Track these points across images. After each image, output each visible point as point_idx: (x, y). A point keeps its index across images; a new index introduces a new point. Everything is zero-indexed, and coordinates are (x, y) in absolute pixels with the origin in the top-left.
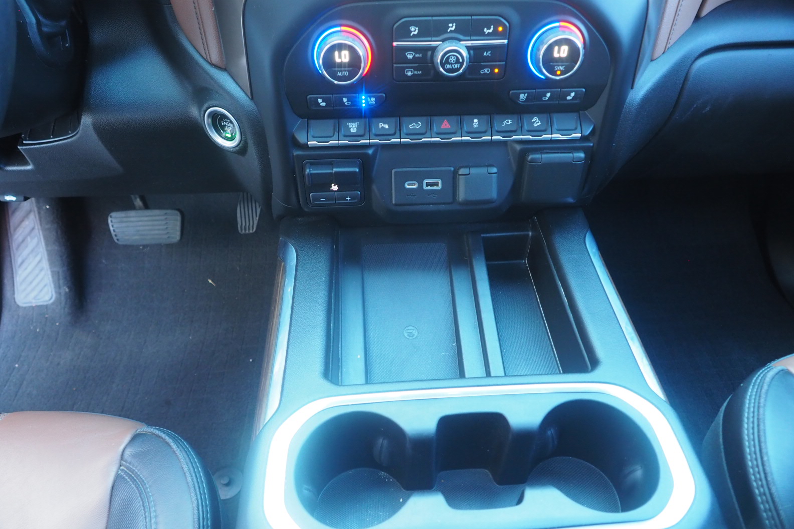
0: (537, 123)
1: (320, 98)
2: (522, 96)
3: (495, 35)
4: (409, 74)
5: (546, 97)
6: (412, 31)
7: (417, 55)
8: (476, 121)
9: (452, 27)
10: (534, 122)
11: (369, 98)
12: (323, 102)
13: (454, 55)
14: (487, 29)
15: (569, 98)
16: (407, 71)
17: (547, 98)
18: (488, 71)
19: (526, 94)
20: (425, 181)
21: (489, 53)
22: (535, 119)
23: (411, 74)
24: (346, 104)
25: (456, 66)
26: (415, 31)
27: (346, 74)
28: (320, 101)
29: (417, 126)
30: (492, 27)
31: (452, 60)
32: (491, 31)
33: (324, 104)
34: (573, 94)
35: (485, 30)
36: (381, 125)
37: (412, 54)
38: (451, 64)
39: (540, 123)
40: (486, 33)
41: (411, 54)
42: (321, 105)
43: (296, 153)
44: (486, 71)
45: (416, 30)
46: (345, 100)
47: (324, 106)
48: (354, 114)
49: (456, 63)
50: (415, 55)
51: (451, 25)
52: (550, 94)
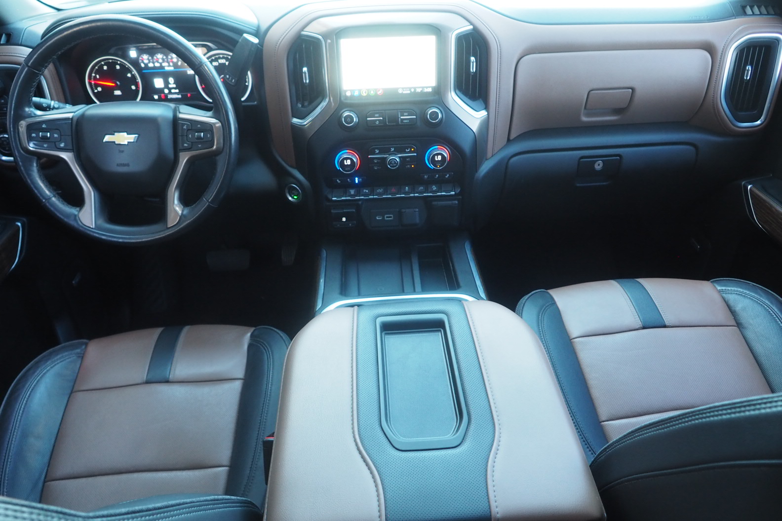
2: (425, 176)
3: (411, 152)
4: (376, 168)
6: (376, 152)
7: (379, 161)
8: (407, 188)
9: (393, 149)
10: (433, 188)
11: (359, 179)
13: (393, 160)
15: (446, 177)
17: (437, 178)
19: (427, 176)
20: (386, 216)
21: (409, 159)
22: (434, 186)
24: (349, 182)
27: (349, 169)
28: (338, 180)
29: (381, 191)
30: (409, 149)
31: (393, 162)
33: (339, 182)
34: (448, 175)
36: (365, 191)
38: (393, 164)
39: (435, 188)
40: (407, 151)
41: (376, 160)
43: (328, 204)
44: (408, 166)
45: (378, 151)
46: (349, 180)
48: (353, 185)
49: (395, 164)
52: (437, 176)
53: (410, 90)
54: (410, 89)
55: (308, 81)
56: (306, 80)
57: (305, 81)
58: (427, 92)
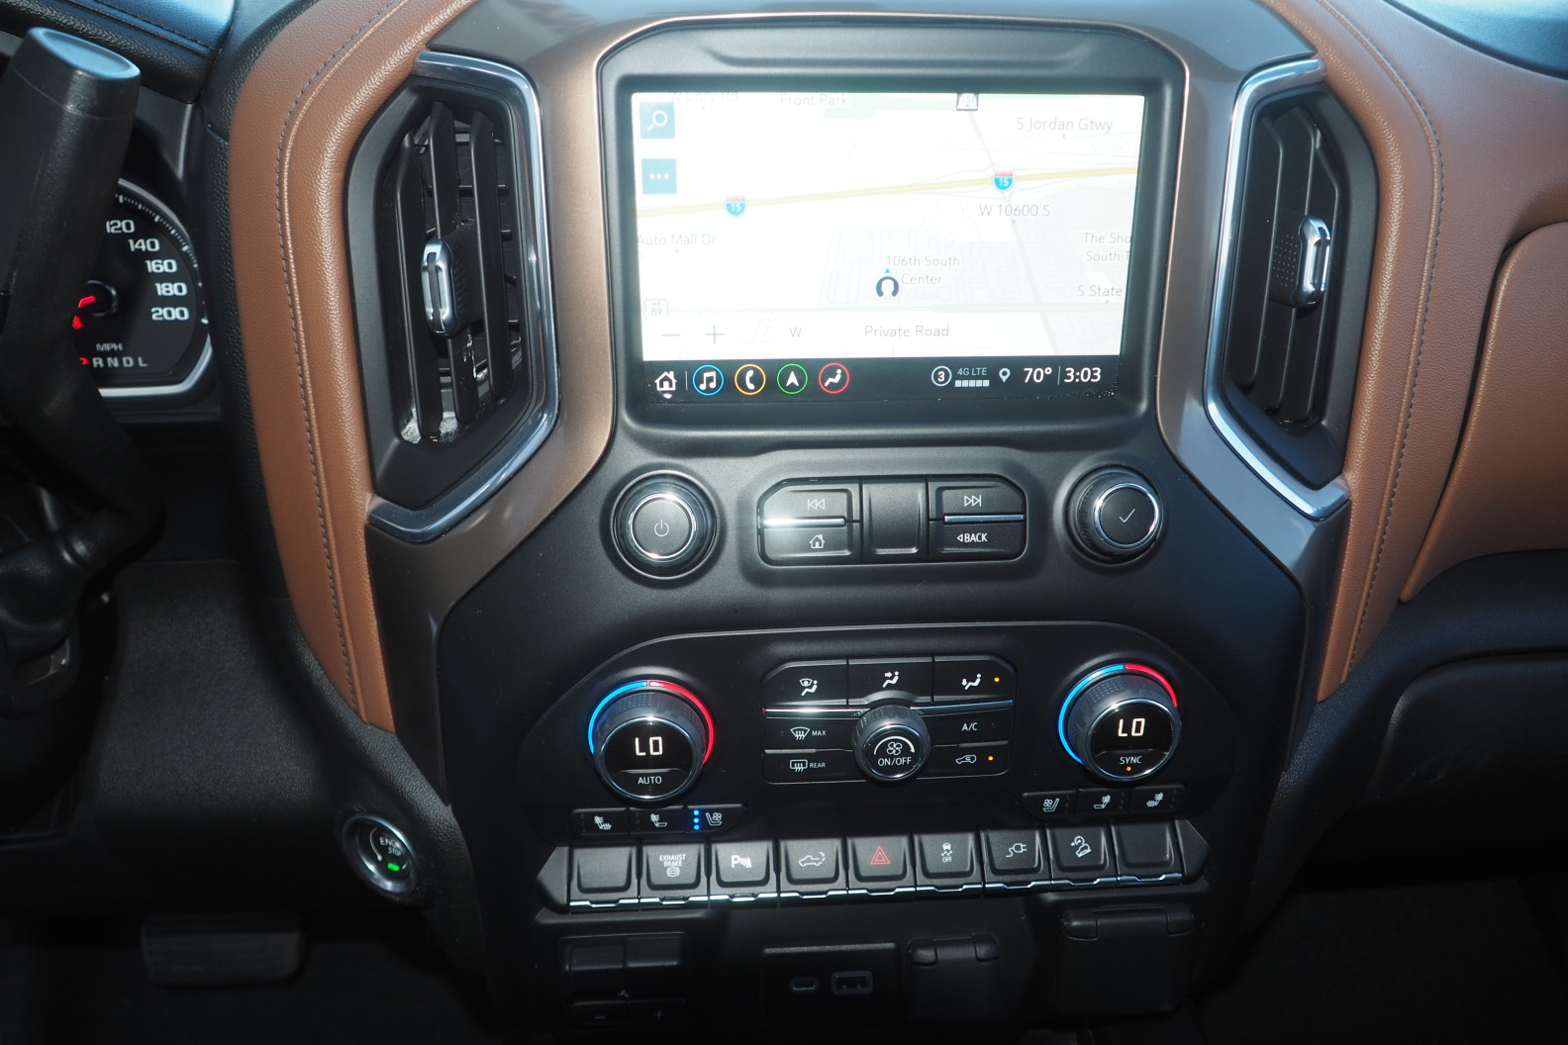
0: (1082, 849)
1: (599, 815)
2: (1048, 803)
3: (986, 691)
4: (799, 768)
5: (1102, 803)
6: (804, 688)
7: (814, 733)
8: (947, 846)
9: (891, 678)
10: (1077, 847)
11: (707, 814)
12: (605, 822)
13: (896, 741)
14: (968, 682)
15: (1151, 804)
16: (793, 763)
17: (1103, 806)
18: (972, 759)
19: (1058, 800)
21: (973, 725)
22: (1078, 840)
23: (802, 768)
24: (657, 825)
25: (903, 761)
26: (810, 687)
27: (658, 780)
28: (598, 820)
29: (817, 862)
30: (979, 676)
31: (894, 749)
32: (976, 684)
33: (607, 827)
34: (1160, 797)
35: (964, 682)
36: (736, 860)
37: (805, 731)
38: (892, 757)
39: (1089, 851)
40: (966, 688)
41: (801, 730)
42: (601, 828)
43: (548, 919)
44: (968, 760)
45: (812, 684)
46: (654, 818)
47: (606, 831)
49: (900, 756)
50: (810, 732)
51: (889, 675)
52: (1107, 799)
53: (992, 376)
54: (992, 365)
55: (446, 313)
56: (437, 304)
57: (430, 310)
58: (1078, 386)
